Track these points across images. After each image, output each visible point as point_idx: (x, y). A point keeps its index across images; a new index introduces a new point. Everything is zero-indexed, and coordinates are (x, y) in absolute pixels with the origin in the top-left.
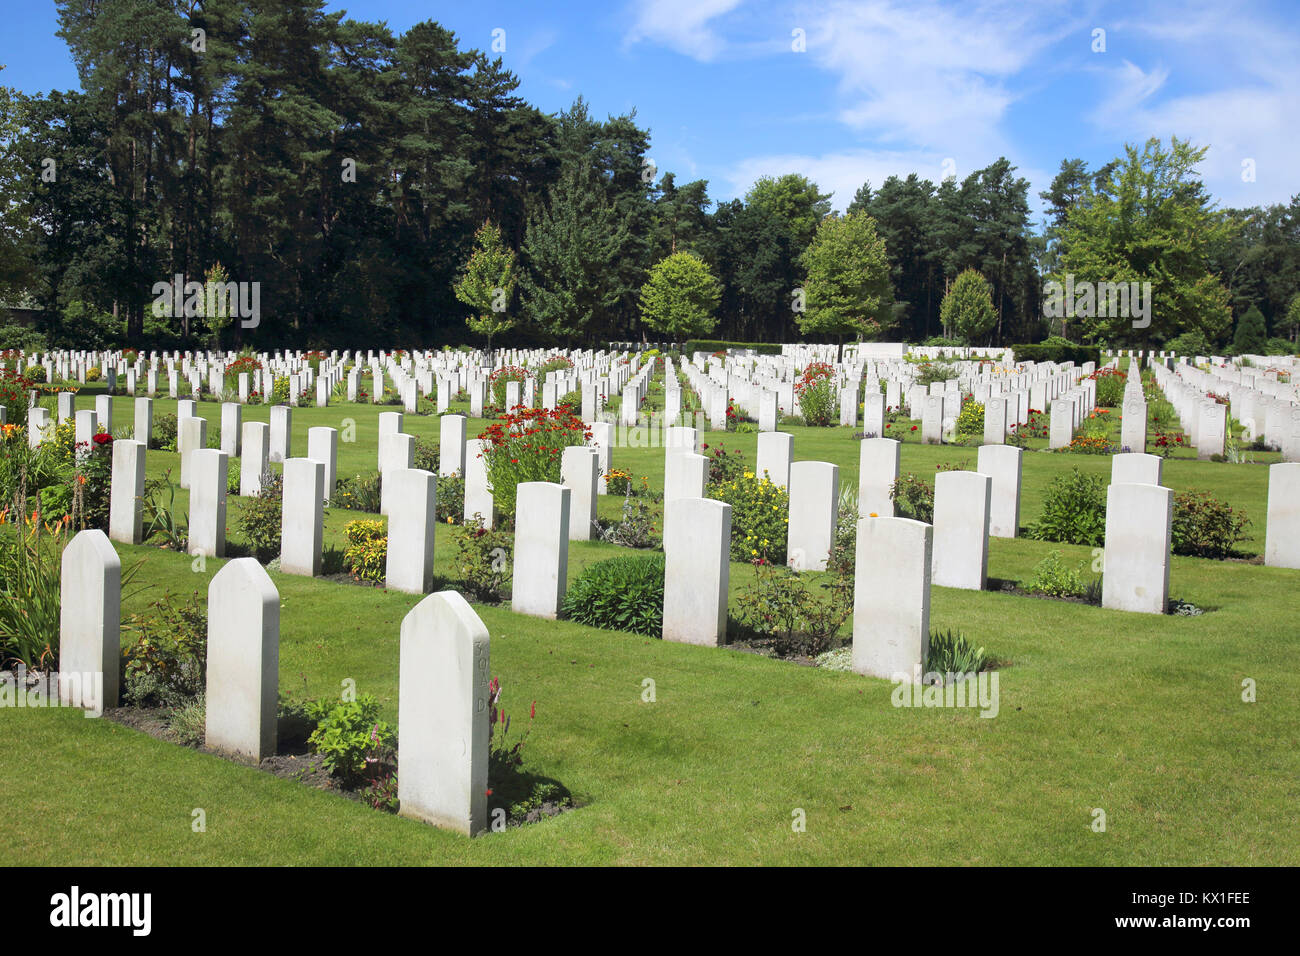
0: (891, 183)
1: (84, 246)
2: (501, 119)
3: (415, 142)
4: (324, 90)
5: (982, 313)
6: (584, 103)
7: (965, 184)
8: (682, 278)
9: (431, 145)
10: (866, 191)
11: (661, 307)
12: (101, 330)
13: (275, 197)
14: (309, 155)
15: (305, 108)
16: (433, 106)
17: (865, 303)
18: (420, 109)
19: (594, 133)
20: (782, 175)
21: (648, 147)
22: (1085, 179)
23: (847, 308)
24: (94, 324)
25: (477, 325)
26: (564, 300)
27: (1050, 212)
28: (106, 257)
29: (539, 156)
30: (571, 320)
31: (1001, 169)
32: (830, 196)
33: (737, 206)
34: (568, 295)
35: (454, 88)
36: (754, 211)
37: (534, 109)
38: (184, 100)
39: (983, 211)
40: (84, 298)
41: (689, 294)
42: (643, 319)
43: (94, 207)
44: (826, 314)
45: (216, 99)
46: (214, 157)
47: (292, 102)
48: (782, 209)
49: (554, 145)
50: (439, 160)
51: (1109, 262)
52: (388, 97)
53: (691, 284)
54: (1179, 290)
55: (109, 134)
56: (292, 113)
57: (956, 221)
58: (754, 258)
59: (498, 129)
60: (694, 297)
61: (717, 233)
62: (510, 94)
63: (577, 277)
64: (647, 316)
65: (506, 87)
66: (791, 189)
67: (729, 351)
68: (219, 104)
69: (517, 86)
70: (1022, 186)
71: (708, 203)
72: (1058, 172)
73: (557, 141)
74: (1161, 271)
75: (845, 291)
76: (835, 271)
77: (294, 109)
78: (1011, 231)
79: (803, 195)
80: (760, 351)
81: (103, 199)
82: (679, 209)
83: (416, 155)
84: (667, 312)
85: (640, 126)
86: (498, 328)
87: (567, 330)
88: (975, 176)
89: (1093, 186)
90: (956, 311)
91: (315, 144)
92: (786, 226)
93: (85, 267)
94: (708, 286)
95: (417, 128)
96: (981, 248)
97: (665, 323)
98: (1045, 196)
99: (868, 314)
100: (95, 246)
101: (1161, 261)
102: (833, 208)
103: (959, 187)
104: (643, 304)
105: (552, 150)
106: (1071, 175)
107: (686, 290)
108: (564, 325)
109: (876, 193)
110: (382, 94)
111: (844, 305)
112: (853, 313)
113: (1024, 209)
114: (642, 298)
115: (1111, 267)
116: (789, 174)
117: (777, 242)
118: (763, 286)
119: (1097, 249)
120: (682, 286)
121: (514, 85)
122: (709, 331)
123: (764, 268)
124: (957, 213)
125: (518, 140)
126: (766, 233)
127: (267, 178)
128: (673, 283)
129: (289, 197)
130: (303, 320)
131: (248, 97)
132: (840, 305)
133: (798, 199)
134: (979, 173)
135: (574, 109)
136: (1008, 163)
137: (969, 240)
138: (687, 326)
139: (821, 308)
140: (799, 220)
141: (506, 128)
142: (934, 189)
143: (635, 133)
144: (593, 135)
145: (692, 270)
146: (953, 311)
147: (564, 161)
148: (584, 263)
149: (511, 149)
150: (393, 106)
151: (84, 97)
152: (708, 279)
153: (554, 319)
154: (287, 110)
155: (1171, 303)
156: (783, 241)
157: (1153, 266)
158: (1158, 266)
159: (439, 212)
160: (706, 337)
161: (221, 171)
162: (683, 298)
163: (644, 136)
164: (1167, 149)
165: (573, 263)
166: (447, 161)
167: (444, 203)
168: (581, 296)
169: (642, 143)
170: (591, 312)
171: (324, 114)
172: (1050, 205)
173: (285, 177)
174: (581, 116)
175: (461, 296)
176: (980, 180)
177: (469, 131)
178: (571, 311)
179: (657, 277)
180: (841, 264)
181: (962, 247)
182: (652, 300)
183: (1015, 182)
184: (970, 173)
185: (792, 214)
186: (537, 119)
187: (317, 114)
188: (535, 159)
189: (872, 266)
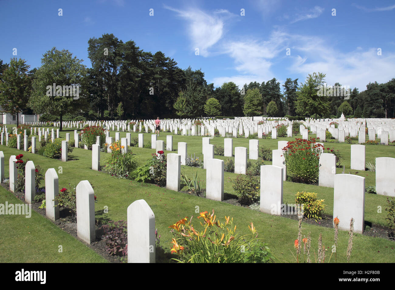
0: (251, 83)
1: (93, 99)
2: (174, 71)
3: (157, 76)
4: (139, 66)
5: (275, 110)
6: (191, 67)
7: (267, 83)
8: (213, 103)
9: (160, 77)
10: (246, 85)
11: (209, 109)
12: (96, 116)
13: (130, 88)
14: (137, 79)
15: (136, 70)
16: (161, 69)
17: (258, 108)
18: (158, 69)
19: (193, 73)
20: (229, 82)
21: (204, 76)
22: (292, 82)
23: (254, 109)
24: (94, 115)
25: (179, 114)
26: (190, 108)
27: (285, 89)
28: (97, 101)
29: (182, 78)
30: (192, 113)
31: (274, 80)
32: (238, 86)
33: (219, 88)
34: (191, 107)
35: (164, 65)
36: (223, 89)
37: (180, 69)
38: (111, 69)
39: (271, 89)
40: (93, 110)
41: (214, 107)
42: (205, 112)
43: (95, 91)
44: (250, 110)
45: (117, 69)
46: (117, 80)
47: (133, 68)
48: (229, 89)
49: (185, 76)
50: (162, 80)
51: (308, 99)
52: (151, 67)
53: (215, 104)
54: (323, 105)
55: (98, 76)
56: (133, 71)
57: (265, 91)
58: (224, 99)
59: (174, 73)
60: (216, 107)
61: (216, 94)
62: (175, 66)
63: (193, 103)
64: (206, 111)
65: (174, 64)
66: (231, 85)
67: (224, 119)
68: (118, 70)
69: (177, 64)
70: (279, 84)
71: (214, 88)
72: (286, 81)
73: (185, 75)
74: (319, 100)
75: (254, 105)
76: (251, 101)
77: (134, 70)
78: (277, 93)
79: (233, 86)
80: (231, 119)
81: (97, 89)
82: (208, 89)
83: (157, 78)
84: (210, 111)
85: (202, 72)
86: (183, 114)
87: (191, 115)
88: (269, 82)
89: (293, 84)
90: (270, 110)
91: (138, 77)
92: (230, 92)
93: (93, 103)
94: (219, 105)
95: (157, 73)
96: (271, 96)
97: (210, 113)
98: (283, 86)
99: (259, 110)
100: (95, 99)
101: (319, 98)
102: (239, 89)
103: (265, 84)
104: (205, 109)
105: (184, 77)
106: (288, 82)
107: (214, 106)
108: (191, 114)
109: (248, 85)
110: (150, 67)
111: (254, 108)
112: (256, 110)
113: (279, 89)
114: (204, 108)
115: (308, 100)
116: (230, 82)
117: (228, 96)
118: (226, 105)
119: (305, 96)
120: (213, 105)
121: (176, 64)
122: (219, 114)
123: (226, 101)
124: (265, 89)
125: (178, 75)
126: (226, 94)
127: (128, 84)
128: (211, 104)
129: (133, 88)
130: (135, 113)
131: (124, 68)
132: (253, 108)
133: (232, 86)
134: (269, 81)
135: (189, 68)
136: (275, 79)
137: (268, 95)
138: (214, 113)
139: (249, 109)
140: (233, 91)
141: (175, 73)
142: (260, 85)
143: (201, 73)
144: (193, 74)
145: (215, 102)
146: (269, 110)
147: (187, 79)
148: (194, 100)
149: (176, 77)
150: (152, 69)
151: (93, 69)
152: (218, 103)
153: (189, 112)
154: (132, 70)
155: (322, 107)
156: (230, 96)
157: (317, 99)
158: (318, 99)
159: (162, 91)
160: (218, 116)
161: (118, 83)
162: (213, 108)
163: (203, 74)
164: (318, 74)
165: (192, 100)
166: (164, 80)
167: (163, 88)
168: (194, 107)
169: (203, 75)
170: (196, 111)
171: (140, 71)
172: (284, 88)
173: (132, 84)
174: (190, 70)
175: (175, 107)
176: (270, 82)
177: (168, 73)
178: (192, 110)
179: (207, 103)
180: (253, 99)
181: (267, 96)
182: (207, 108)
183: (277, 83)
184: (268, 81)
185: (231, 90)
186: (181, 71)
187: (138, 71)
188: (181, 79)
189: (259, 100)
